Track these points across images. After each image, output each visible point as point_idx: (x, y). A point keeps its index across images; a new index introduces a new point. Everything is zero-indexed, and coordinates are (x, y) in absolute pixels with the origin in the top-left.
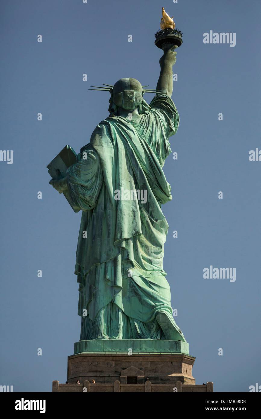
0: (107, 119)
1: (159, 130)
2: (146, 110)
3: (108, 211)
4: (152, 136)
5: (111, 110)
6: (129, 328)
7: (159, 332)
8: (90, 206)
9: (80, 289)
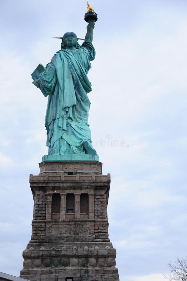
0: (60, 50)
1: (85, 56)
2: (79, 47)
3: (60, 94)
4: (81, 59)
5: (62, 47)
6: (70, 150)
7: (85, 151)
8: (51, 92)
9: (47, 134)
